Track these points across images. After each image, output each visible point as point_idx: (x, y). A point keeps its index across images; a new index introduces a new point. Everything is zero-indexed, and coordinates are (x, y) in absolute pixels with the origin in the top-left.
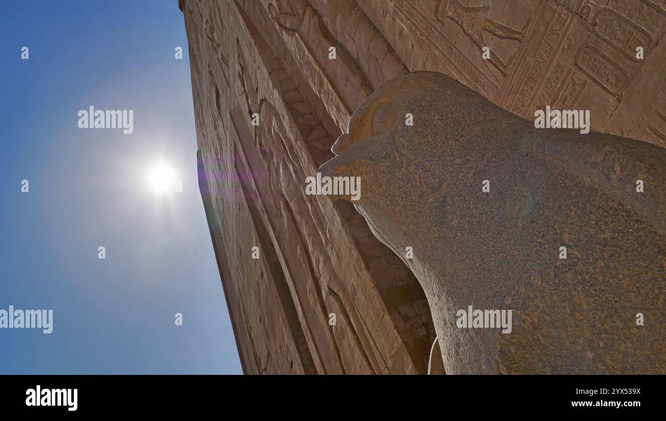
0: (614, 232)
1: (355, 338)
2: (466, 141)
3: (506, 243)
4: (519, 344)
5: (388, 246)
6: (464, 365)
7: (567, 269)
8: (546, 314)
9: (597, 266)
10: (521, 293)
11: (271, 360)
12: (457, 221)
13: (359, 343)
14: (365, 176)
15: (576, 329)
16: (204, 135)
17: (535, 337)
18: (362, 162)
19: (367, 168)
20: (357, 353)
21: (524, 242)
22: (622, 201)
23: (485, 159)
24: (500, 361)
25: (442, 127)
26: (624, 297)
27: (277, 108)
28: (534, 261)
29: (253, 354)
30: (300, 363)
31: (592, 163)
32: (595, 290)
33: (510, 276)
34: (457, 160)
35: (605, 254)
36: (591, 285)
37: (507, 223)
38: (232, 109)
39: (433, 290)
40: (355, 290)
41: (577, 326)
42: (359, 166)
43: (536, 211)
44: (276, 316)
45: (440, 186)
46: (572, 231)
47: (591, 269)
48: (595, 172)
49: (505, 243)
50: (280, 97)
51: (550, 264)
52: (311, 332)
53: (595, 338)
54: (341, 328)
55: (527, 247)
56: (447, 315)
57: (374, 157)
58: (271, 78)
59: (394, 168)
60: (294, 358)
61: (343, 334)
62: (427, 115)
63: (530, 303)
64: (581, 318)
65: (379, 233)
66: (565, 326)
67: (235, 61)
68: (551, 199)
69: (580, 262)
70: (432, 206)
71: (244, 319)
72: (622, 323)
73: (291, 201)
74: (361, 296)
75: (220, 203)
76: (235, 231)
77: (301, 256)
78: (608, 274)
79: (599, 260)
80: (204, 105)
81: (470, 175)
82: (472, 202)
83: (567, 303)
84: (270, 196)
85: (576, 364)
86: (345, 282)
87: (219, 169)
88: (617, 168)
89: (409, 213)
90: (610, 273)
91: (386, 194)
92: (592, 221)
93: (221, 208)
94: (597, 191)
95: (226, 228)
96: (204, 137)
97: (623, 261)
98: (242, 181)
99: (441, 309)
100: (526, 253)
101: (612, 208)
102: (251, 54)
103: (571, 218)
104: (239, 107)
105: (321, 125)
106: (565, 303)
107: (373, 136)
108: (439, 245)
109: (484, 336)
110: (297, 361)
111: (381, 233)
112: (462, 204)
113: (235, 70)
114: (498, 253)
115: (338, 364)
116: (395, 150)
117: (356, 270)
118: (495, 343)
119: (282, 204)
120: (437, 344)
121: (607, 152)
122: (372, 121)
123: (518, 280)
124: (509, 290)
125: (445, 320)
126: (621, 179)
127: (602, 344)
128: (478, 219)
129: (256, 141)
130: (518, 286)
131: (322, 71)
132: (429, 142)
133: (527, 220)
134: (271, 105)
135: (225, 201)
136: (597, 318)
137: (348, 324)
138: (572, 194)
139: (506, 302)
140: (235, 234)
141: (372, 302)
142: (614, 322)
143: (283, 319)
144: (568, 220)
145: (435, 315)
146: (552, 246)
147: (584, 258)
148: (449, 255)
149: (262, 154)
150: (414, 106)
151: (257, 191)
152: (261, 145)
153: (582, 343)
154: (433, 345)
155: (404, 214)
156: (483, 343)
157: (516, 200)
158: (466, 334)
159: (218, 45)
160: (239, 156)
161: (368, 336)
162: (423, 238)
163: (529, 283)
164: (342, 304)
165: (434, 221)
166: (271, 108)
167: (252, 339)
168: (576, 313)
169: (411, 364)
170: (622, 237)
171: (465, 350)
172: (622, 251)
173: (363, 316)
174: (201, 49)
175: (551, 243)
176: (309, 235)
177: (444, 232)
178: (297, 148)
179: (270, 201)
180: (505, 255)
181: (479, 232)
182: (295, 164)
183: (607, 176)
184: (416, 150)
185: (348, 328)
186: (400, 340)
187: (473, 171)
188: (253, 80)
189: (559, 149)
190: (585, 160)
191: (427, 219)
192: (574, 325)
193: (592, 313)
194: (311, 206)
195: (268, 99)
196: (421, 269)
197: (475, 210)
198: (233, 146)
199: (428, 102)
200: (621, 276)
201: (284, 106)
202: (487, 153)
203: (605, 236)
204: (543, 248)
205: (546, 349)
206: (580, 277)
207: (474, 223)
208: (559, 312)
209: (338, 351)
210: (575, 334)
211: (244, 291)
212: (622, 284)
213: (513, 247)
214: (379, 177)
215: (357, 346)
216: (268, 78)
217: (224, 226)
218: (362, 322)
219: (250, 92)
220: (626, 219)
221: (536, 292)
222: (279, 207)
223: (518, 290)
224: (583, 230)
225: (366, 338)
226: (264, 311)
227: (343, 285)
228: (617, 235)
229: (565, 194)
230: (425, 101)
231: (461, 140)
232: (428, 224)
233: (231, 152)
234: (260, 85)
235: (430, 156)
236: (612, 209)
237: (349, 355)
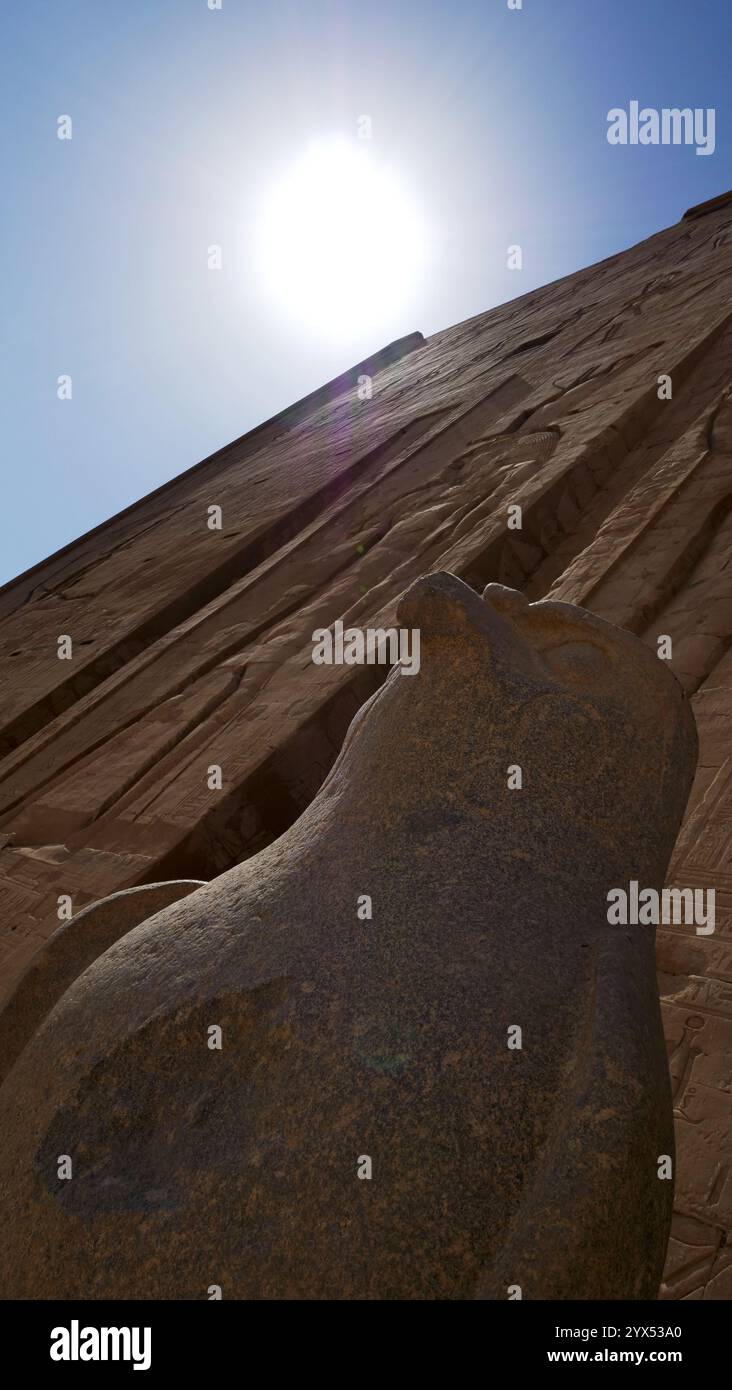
0: (488, 1141)
1: (170, 742)
2: (580, 828)
3: (410, 954)
4: (238, 1029)
5: (345, 744)
6: (172, 944)
7: (396, 1076)
8: (303, 1061)
9: (416, 1127)
10: (329, 1006)
11: (83, 602)
12: (426, 854)
13: (163, 752)
14: (458, 660)
15: (293, 1121)
16: (457, 341)
17: (258, 1055)
18: (481, 647)
19: (476, 660)
20: (146, 755)
21: (421, 985)
22: (549, 1139)
23: (557, 872)
24: (198, 1006)
25: (593, 776)
26: (374, 1189)
27: (551, 461)
28: (392, 1014)
29: (84, 566)
30: (95, 657)
31: (602, 1066)
32: (372, 1136)
33: (352, 979)
34: (538, 820)
35: (442, 1135)
36: (380, 1126)
37: (447, 945)
38: (524, 377)
39: (288, 848)
40: (257, 715)
41: (299, 1122)
42: (473, 645)
43: (485, 990)
44: (164, 587)
45: (481, 805)
46: (468, 1065)
47: (407, 1117)
48: (587, 1075)
49: (410, 952)
50: (573, 461)
51: (396, 1043)
52: (156, 659)
53: (288, 1158)
54: (181, 711)
55: (415, 994)
56: (252, 886)
57: (499, 667)
58: (606, 432)
59: (490, 711)
60: (99, 643)
61: (171, 717)
62: (607, 742)
63: (315, 1029)
64: (316, 1125)
65: (362, 721)
66: (292, 1100)
67: (618, 351)
68: (516, 1011)
69: (414, 1095)
70: (440, 801)
71: (140, 529)
72: (328, 1200)
73: (382, 546)
74: (249, 728)
75: (340, 413)
76: (295, 459)
77: (287, 596)
78: (408, 1150)
79: (429, 1127)
80: (515, 320)
81: (518, 853)
82: (468, 871)
83: (335, 1092)
84: (380, 502)
85: (233, 1139)
86: (267, 691)
87: (402, 391)
88: (606, 1114)
89: (414, 764)
90: (411, 1154)
91: (438, 711)
92: (496, 1094)
93: (331, 419)
94: (555, 1091)
95: (298, 440)
96: (452, 343)
97: (439, 1169)
98: (394, 439)
99: (259, 874)
100: (403, 995)
101: (531, 1125)
102: (639, 378)
103: (489, 1056)
104: (530, 389)
105: (545, 555)
106: (334, 1090)
107: (539, 652)
108: (373, 834)
109: (234, 963)
110: (98, 650)
111: (365, 723)
112: (459, 853)
113: (600, 357)
114: (388, 945)
115: (115, 726)
116: (524, 701)
117: (293, 705)
118: (227, 986)
119: (372, 530)
120: (197, 886)
121: (630, 1087)
122: (567, 642)
123: (350, 994)
124: (327, 984)
125: (240, 886)
126: (586, 1126)
127: (280, 1174)
128: (440, 891)
129: (476, 442)
130: (339, 999)
131: (649, 524)
132: (557, 759)
133: (464, 979)
134: (552, 449)
135: (347, 421)
136: (325, 1153)
137: (192, 721)
138: (535, 1047)
139: (305, 984)
140: (291, 461)
141: (243, 753)
142: (325, 1185)
143: (163, 599)
144: (485, 1053)
145: (247, 867)
146: (430, 1037)
147: (424, 1100)
148: (358, 858)
149: (454, 462)
150: (618, 712)
151: (382, 475)
152: (471, 454)
153: (272, 1139)
154: (194, 881)
155: (410, 754)
156: (221, 965)
157: (495, 950)
158: (228, 930)
159: (638, 311)
160: (439, 420)
161: (182, 765)
162: (376, 802)
163: (351, 1015)
164: (226, 699)
165: (413, 812)
166: (548, 451)
167: (109, 556)
168: (321, 1114)
169: (156, 858)
170: (483, 1157)
171: (199, 937)
172: (458, 1163)
173: (215, 744)
174: (620, 279)
175: (435, 1034)
176: (331, 598)
177: (398, 836)
178: (487, 524)
179: (372, 506)
180: (388, 958)
181: (418, 898)
182: (456, 530)
183: (584, 1101)
184: (535, 741)
185: (184, 724)
186: (192, 824)
187: (528, 857)
188: (590, 400)
189: (612, 999)
190: (604, 1052)
191: (413, 798)
192: (300, 1116)
193: (330, 1142)
194: (386, 584)
195: (563, 439)
196: (319, 817)
197: (455, 881)
198: (453, 402)
199: (635, 735)
200: (410, 1174)
201: (558, 475)
202: (569, 872)
203: (475, 1127)
204: (421, 1021)
205: (242, 1079)
206: (387, 1102)
207: (431, 885)
208: (315, 1083)
209: (137, 719)
210: (284, 1122)
211: (193, 512)
212: (398, 1180)
213: (407, 969)
214: (463, 687)
215: (157, 749)
216: (603, 426)
217: (300, 435)
218: (202, 746)
219: (566, 403)
220: (518, 1156)
221: (338, 1033)
222: (366, 525)
223: (332, 1001)
224: (474, 1084)
225: (177, 762)
226: (167, 562)
227: (259, 690)
228: (484, 1147)
229: (532, 1033)
230: (635, 730)
231: (580, 817)
232: (404, 804)
233: (441, 403)
234: (584, 416)
235: (531, 770)
236: (528, 1125)
237: (136, 740)
